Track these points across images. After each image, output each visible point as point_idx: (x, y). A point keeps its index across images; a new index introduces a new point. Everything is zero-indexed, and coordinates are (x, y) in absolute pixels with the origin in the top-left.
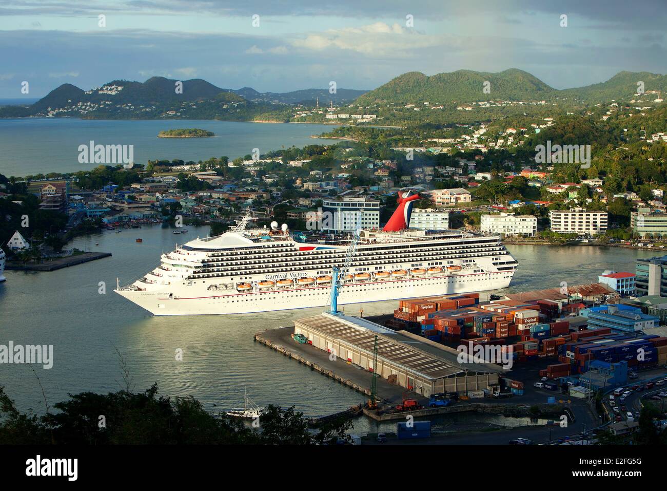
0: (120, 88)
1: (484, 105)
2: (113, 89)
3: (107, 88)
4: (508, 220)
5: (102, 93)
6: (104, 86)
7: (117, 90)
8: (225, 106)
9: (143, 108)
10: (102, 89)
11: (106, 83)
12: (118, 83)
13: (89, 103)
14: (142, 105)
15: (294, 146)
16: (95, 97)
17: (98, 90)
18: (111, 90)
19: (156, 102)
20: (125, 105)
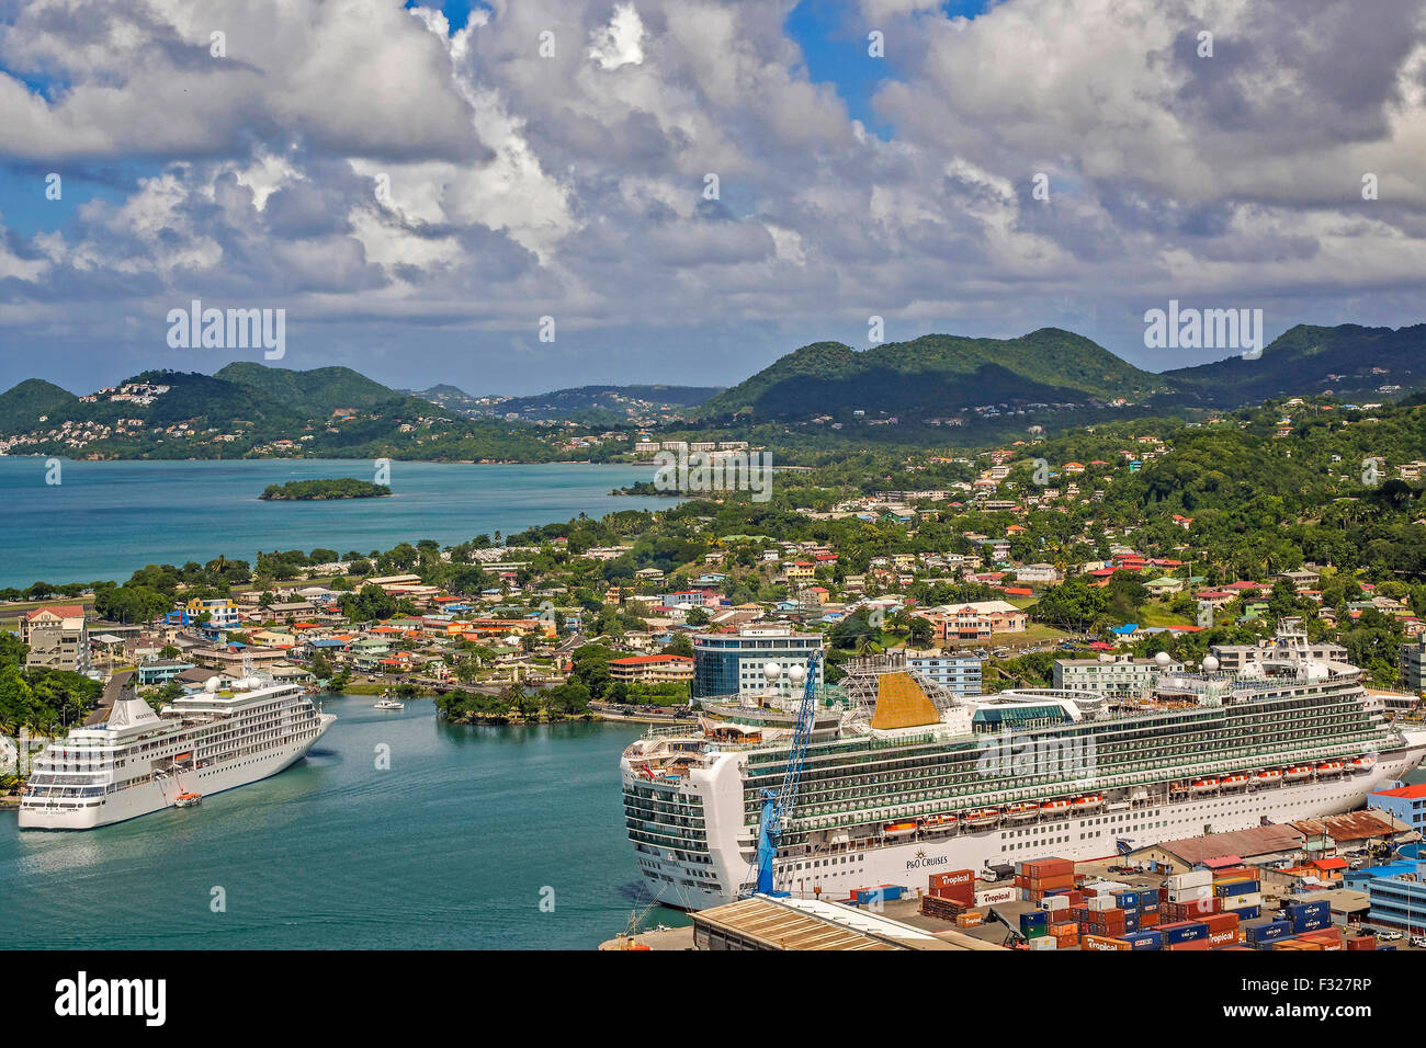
0: (162, 389)
1: (987, 412)
2: (144, 390)
3: (131, 389)
4: (1117, 670)
5: (118, 399)
6: (124, 384)
7: (154, 395)
8: (406, 428)
9: (216, 434)
10: (118, 392)
11: (127, 378)
12: (155, 378)
13: (89, 424)
14: (213, 427)
15: (583, 514)
16: (104, 410)
17: (109, 393)
18: (139, 393)
19: (246, 419)
20: (173, 427)
